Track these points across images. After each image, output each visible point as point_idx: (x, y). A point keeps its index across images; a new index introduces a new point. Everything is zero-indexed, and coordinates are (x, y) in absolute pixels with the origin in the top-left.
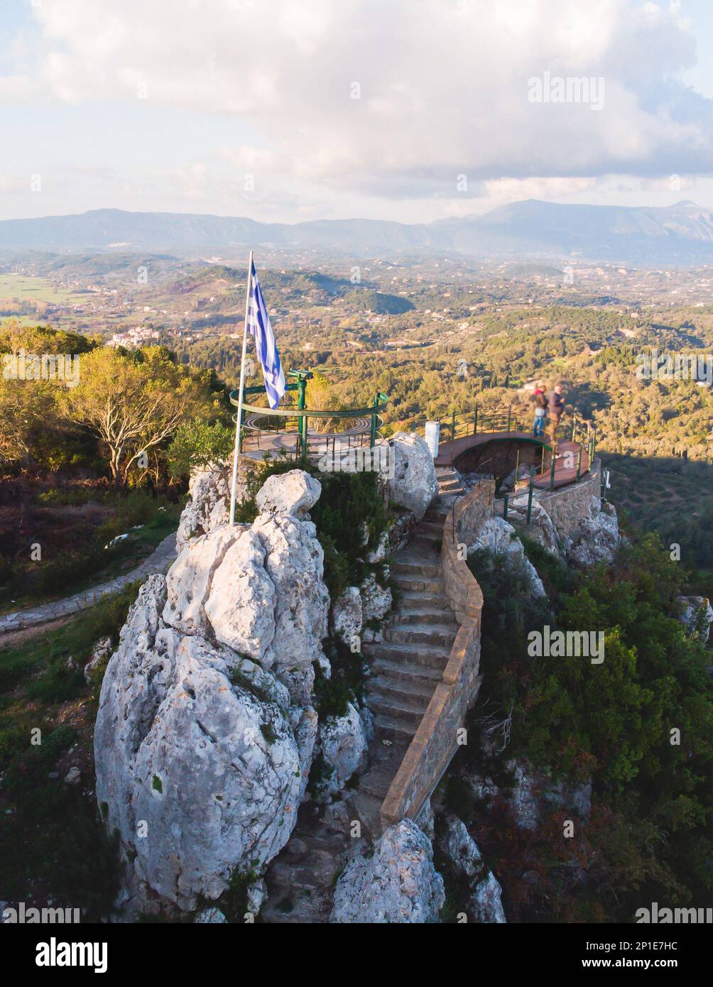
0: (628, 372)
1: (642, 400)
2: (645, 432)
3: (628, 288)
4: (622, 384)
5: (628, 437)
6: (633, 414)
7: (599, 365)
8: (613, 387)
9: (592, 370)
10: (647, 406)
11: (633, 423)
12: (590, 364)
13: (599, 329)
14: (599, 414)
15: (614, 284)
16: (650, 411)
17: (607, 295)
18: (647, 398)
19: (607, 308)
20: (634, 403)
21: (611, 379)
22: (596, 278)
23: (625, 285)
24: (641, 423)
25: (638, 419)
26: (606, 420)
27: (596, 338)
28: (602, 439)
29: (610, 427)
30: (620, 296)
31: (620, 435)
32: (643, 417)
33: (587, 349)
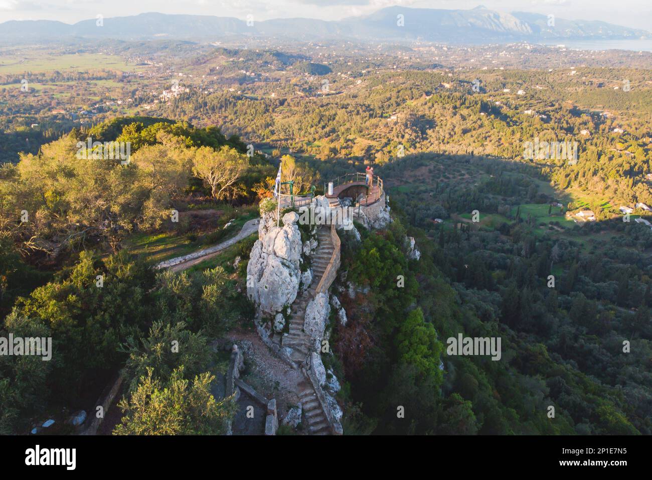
0: (445, 108)
1: (452, 123)
2: (453, 141)
3: (447, 59)
4: (442, 115)
5: (444, 144)
6: (447, 131)
7: (430, 104)
8: (437, 116)
9: (426, 107)
10: (454, 127)
11: (447, 136)
12: (426, 104)
13: (431, 83)
14: (429, 132)
15: (440, 56)
16: (456, 129)
17: (436, 63)
18: (454, 122)
19: (435, 71)
20: (448, 125)
21: (437, 112)
22: (430, 53)
23: (446, 57)
24: (451, 136)
25: (450, 134)
26: (433, 135)
27: (429, 89)
28: (431, 145)
29: (435, 138)
30: (443, 64)
31: (440, 143)
32: (452, 133)
33: (424, 95)
